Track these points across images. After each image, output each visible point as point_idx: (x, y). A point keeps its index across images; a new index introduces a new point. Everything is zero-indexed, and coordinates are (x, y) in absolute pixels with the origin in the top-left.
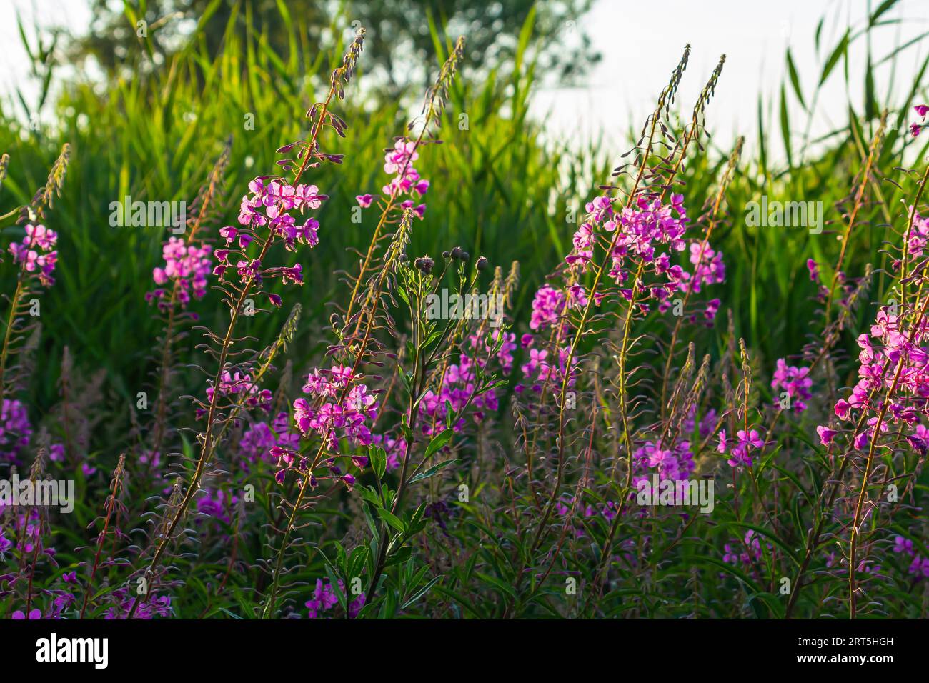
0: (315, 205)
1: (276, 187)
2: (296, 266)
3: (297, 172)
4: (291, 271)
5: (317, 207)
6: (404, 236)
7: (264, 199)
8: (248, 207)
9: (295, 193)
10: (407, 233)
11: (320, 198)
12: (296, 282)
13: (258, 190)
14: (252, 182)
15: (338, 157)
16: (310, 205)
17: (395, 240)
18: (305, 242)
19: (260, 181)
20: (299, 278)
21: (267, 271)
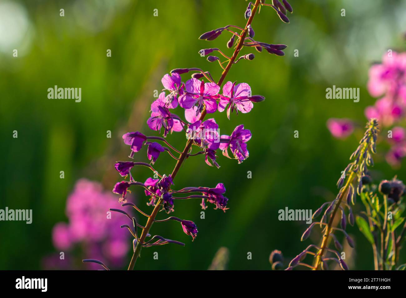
0: (246, 107)
1: (197, 84)
2: (218, 186)
3: (224, 65)
4: (211, 192)
5: (248, 110)
6: (365, 155)
7: (180, 99)
8: (160, 107)
9: (221, 92)
10: (370, 152)
11: (253, 99)
12: (218, 207)
13: (173, 86)
14: (166, 76)
15: (277, 47)
16: (239, 107)
17: (352, 161)
18: (231, 154)
19: (177, 75)
20: (222, 202)
21: (182, 190)
